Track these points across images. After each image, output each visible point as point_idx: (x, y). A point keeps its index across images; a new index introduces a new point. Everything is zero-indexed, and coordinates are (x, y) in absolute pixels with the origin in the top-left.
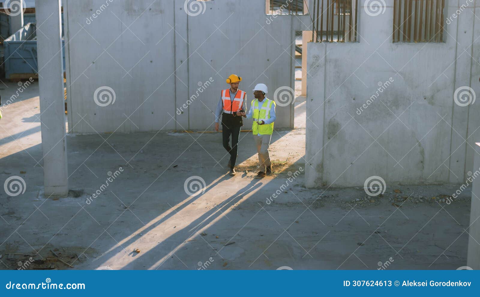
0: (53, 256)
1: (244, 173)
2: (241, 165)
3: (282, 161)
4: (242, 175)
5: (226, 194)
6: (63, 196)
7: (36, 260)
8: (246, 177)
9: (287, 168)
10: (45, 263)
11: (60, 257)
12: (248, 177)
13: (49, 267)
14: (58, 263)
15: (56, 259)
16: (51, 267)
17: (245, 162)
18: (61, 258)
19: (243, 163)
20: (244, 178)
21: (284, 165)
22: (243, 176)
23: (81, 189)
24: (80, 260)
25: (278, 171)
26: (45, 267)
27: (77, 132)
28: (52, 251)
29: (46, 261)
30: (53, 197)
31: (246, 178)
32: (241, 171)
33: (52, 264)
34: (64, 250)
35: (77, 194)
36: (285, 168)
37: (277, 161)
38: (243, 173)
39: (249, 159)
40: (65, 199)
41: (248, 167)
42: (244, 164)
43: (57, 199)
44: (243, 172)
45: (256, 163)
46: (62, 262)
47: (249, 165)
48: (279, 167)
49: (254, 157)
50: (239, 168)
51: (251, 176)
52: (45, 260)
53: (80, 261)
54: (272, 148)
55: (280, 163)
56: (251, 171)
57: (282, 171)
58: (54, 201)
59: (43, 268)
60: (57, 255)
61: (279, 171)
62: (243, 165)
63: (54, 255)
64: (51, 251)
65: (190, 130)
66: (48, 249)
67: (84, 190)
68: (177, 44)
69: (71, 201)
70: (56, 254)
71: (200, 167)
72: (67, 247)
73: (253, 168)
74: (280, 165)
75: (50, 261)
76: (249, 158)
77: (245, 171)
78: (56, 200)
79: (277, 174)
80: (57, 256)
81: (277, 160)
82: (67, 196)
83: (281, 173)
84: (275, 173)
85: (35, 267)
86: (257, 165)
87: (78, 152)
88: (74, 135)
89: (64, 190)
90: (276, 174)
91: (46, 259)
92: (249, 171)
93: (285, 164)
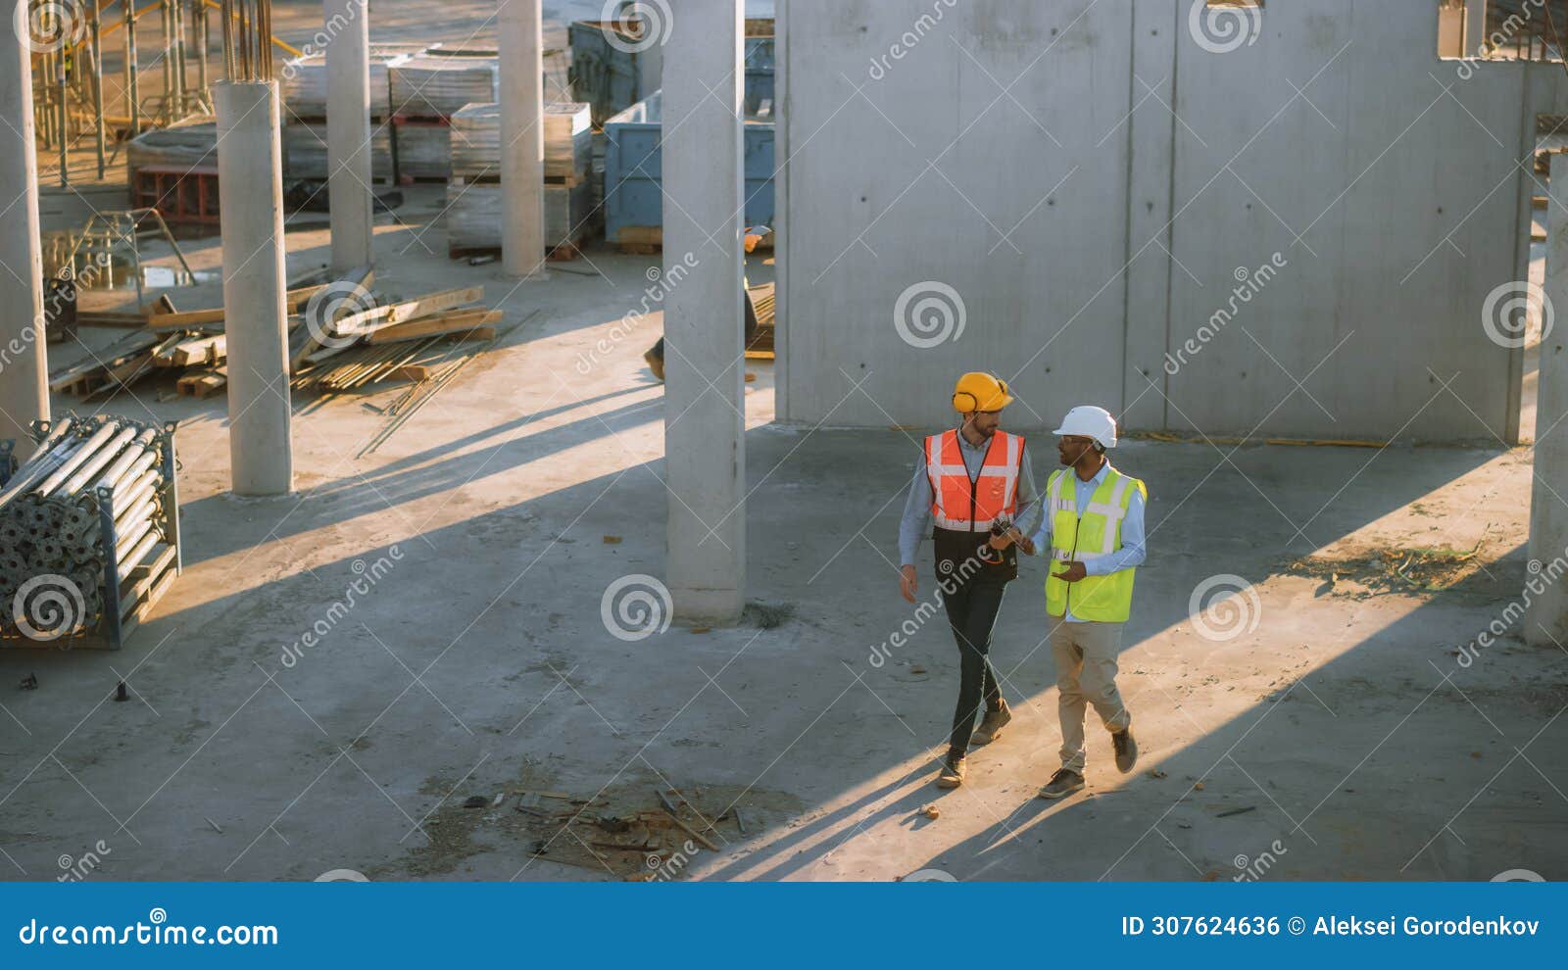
0: (662, 810)
1: (1323, 582)
2: (1321, 554)
3: (1460, 548)
4: (1316, 587)
5: (1254, 646)
6: (727, 623)
7: (606, 817)
8: (1329, 594)
9: (1471, 572)
10: (631, 829)
11: (683, 813)
12: (1335, 595)
13: (642, 842)
14: (674, 834)
15: (667, 819)
16: (649, 845)
17: (1334, 546)
18: (684, 816)
19: (1328, 547)
20: (1321, 597)
21: (1463, 563)
22: (1320, 592)
23: (787, 602)
24: (743, 828)
25: (1441, 580)
26: (629, 843)
27: (803, 422)
28: (662, 794)
29: (634, 825)
30: (693, 623)
31: (1328, 600)
32: (1314, 575)
33: (654, 834)
34: (700, 793)
35: (769, 619)
36: (1466, 574)
37: (1443, 549)
38: (1320, 582)
39: (1349, 537)
40: (730, 631)
41: (1342, 564)
42: (1329, 551)
43: (707, 631)
44: (1324, 577)
45: (1372, 550)
46: (686, 831)
47: (1344, 558)
48: (1447, 568)
49: (1367, 532)
50: (1312, 565)
51: (1348, 593)
52: (635, 820)
53: (744, 833)
54: (1432, 505)
55: (1452, 555)
56: (1349, 576)
57: (1454, 582)
58: (697, 637)
59: (622, 844)
60: (673, 807)
61: (1444, 583)
62: (1329, 555)
63: (664, 805)
64: (657, 793)
65: (1171, 431)
66: (651, 786)
67: (793, 608)
68: (1135, 147)
69: (751, 640)
70: (670, 805)
71: (1183, 554)
72: (709, 785)
73: (1357, 566)
74: (1452, 562)
75: (647, 826)
76: (1349, 532)
77: (1328, 577)
78: (699, 632)
79: (1436, 591)
80: (672, 812)
81: (1443, 545)
82: (736, 623)
83: (1448, 590)
84: (1428, 588)
85: (599, 841)
86: (1373, 559)
87: (795, 485)
88: (792, 430)
89: (728, 602)
90: (1429, 591)
91: (639, 819)
92: (1341, 577)
93: (1468, 559)
